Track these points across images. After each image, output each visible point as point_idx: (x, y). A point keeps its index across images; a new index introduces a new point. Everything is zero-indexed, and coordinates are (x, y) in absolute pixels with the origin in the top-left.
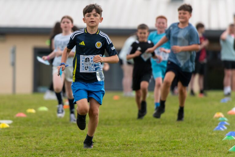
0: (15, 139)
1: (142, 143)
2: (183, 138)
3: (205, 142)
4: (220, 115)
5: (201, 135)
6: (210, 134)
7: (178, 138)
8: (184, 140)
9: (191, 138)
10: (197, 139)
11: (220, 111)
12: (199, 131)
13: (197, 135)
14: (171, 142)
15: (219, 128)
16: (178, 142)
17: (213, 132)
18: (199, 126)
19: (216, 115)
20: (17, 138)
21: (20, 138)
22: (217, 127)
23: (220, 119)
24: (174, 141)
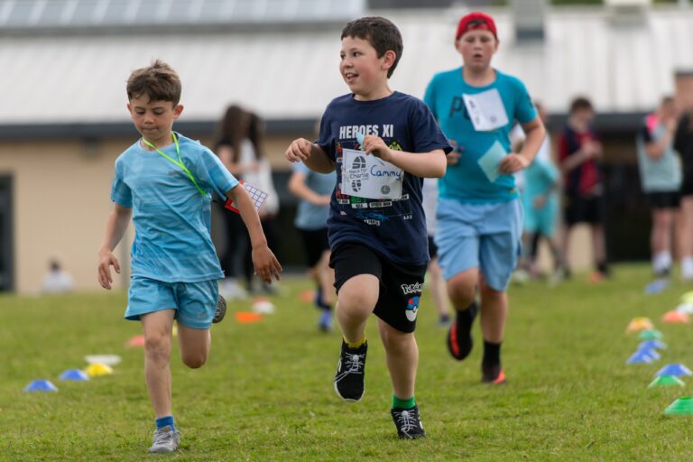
0: (125, 402)
1: (446, 400)
2: (549, 386)
3: (604, 392)
4: (643, 324)
5: (594, 377)
6: (617, 372)
7: (536, 387)
8: (551, 389)
9: (569, 386)
10: (585, 386)
11: (643, 314)
12: (589, 367)
13: (586, 377)
14: (520, 397)
15: (640, 358)
16: (538, 395)
17: (624, 368)
18: (589, 354)
19: (635, 325)
20: (130, 400)
21: (141, 398)
22: (636, 354)
23: (643, 335)
24: (525, 392)
